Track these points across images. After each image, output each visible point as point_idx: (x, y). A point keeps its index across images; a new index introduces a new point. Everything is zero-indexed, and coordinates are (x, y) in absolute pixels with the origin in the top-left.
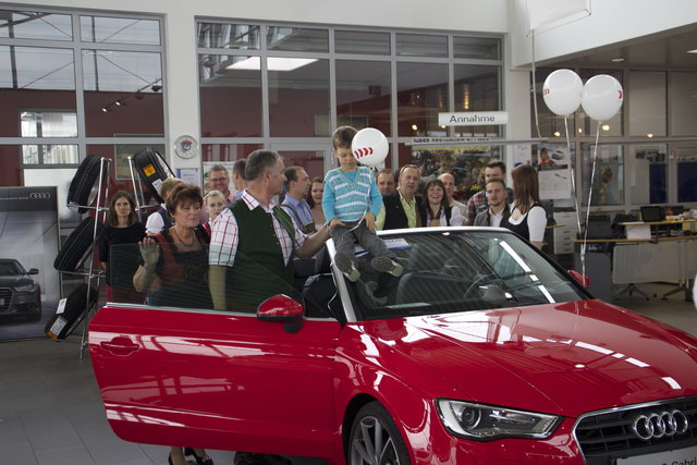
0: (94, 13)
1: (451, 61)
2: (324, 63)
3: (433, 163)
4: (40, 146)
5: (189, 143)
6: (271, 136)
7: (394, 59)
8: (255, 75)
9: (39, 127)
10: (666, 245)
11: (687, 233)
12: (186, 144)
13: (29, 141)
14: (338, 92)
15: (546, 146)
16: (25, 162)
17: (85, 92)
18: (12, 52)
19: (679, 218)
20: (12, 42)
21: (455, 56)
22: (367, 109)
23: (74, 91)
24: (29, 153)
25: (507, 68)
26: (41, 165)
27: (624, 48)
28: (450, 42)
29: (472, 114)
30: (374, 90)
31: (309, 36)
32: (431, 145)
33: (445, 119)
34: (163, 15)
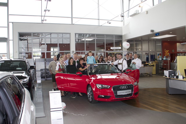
0: (62, 33)
1: (114, 39)
2: (94, 40)
3: (111, 55)
4: (54, 52)
6: (86, 50)
7: (105, 39)
8: (84, 41)
9: (54, 49)
10: (146, 67)
11: (149, 66)
12: (73, 52)
13: (52, 52)
14: (96, 43)
17: (59, 44)
18: (51, 39)
19: (148, 63)
21: (115, 38)
22: (101, 46)
23: (57, 44)
24: (52, 54)
25: (123, 40)
26: (54, 55)
27: (141, 37)
28: (114, 36)
29: (116, 47)
30: (104, 43)
31: (93, 35)
32: (111, 52)
33: (111, 48)
34: (70, 33)
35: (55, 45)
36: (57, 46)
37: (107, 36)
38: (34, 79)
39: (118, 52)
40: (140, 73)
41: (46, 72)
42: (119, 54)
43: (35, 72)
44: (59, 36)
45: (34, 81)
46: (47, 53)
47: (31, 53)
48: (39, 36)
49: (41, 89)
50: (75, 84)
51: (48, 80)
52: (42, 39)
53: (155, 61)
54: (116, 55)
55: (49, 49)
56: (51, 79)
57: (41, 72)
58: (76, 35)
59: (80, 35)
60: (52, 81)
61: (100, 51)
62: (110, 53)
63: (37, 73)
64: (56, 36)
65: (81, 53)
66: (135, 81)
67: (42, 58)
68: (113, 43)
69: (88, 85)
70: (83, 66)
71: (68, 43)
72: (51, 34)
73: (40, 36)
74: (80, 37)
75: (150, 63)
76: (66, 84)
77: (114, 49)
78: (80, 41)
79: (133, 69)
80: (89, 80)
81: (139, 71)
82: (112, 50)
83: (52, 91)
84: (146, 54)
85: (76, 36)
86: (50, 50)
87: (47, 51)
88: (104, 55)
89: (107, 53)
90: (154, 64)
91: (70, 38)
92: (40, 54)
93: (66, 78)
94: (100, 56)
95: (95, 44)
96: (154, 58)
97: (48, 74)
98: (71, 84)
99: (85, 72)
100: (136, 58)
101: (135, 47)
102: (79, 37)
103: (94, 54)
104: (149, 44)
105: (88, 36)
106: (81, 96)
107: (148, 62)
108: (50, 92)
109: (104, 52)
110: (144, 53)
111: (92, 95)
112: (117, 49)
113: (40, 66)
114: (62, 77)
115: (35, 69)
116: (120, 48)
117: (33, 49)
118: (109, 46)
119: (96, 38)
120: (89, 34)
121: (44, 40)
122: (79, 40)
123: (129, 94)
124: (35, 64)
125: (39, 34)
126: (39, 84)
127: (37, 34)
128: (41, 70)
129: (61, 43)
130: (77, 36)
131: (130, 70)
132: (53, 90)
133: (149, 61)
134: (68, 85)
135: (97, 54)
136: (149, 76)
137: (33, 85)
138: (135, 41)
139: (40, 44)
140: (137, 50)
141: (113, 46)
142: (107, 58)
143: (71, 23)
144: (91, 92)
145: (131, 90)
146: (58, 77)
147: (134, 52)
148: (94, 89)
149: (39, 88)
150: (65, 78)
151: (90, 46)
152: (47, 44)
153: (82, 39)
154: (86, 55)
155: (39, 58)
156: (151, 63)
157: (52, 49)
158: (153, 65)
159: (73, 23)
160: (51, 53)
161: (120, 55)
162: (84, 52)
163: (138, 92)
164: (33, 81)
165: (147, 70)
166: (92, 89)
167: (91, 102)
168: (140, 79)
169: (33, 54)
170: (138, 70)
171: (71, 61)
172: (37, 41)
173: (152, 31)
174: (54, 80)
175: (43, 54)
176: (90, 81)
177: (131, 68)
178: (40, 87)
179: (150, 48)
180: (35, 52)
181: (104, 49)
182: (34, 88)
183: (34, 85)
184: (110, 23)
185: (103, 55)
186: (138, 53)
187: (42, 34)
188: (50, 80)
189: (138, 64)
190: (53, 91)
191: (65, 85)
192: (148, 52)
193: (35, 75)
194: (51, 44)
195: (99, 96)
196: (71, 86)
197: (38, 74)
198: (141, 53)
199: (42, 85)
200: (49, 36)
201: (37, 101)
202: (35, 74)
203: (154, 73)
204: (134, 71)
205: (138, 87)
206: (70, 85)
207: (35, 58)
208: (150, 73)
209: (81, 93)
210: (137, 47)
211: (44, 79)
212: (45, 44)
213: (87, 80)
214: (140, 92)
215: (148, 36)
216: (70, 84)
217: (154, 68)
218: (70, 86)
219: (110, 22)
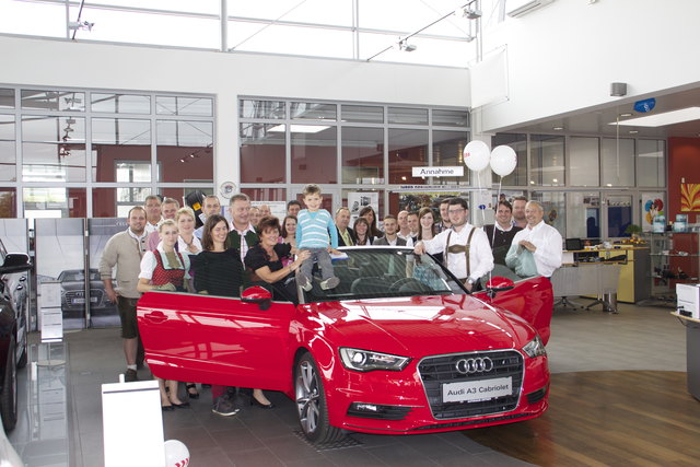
0: (177, 95)
1: (431, 128)
2: (332, 131)
3: (416, 204)
4: (131, 189)
5: (231, 187)
6: (292, 182)
7: (386, 126)
8: (282, 135)
9: (131, 174)
10: (585, 268)
11: (602, 259)
12: (229, 188)
13: (123, 185)
14: (343, 148)
15: (504, 193)
16: (119, 200)
17: (158, 147)
18: (117, 122)
19: (595, 248)
20: (117, 116)
21: (434, 124)
22: (366, 163)
23: (150, 146)
24: (121, 194)
25: (473, 133)
26: (132, 202)
27: (565, 119)
28: (430, 114)
29: (437, 168)
30: (381, 147)
31: (327, 108)
32: (415, 190)
33: (417, 172)
34: (215, 95)
35: (137, 154)
36: (148, 159)
37: (397, 109)
38: (24, 319)
39: (450, 189)
40: (557, 293)
41: (91, 286)
42: (454, 203)
43: (34, 288)
44: (160, 110)
45: (26, 333)
46: (96, 192)
47: (14, 189)
48: (56, 106)
49: (61, 373)
50: (237, 347)
51: (100, 327)
52: (71, 122)
53: (630, 235)
54: (437, 204)
55: (105, 171)
56: (116, 319)
57: (66, 288)
58: (242, 105)
59: (263, 103)
60: (119, 332)
61: (358, 186)
62: (410, 198)
63: (41, 289)
64: (142, 106)
65: (267, 193)
66: (531, 337)
67: (70, 216)
68: (425, 148)
69: (300, 352)
70: (274, 257)
71: (203, 142)
72: (117, 95)
73: (63, 105)
74: (263, 114)
75: (608, 247)
76: (192, 348)
77: (427, 178)
78: (262, 135)
79: (523, 277)
80: (304, 329)
81: (550, 286)
82: (419, 181)
83: (118, 381)
84: (586, 201)
85: (241, 110)
86: (112, 178)
87: (98, 180)
88: (381, 205)
89: (394, 196)
90: (623, 253)
91: (212, 120)
92: (60, 196)
93: (189, 315)
94: (361, 208)
95: (335, 148)
96: (624, 222)
97: (100, 295)
98: (215, 346)
99: (284, 289)
100: (535, 224)
101: (532, 167)
102: (258, 117)
103: (330, 200)
104: (604, 151)
105: (301, 109)
106: (267, 406)
107: (598, 242)
108: (105, 387)
109: (381, 192)
110: (577, 198)
111: (317, 404)
112: (441, 179)
113: (61, 256)
114: (171, 314)
115: (33, 270)
116: (458, 171)
117: (26, 172)
118: (406, 163)
119: (340, 123)
120: (309, 103)
121: (79, 125)
122: (256, 127)
123: (502, 400)
124: (32, 245)
125: (58, 96)
126: (55, 348)
127: (44, 95)
128: (67, 276)
129: (171, 142)
130: (249, 110)
131: (507, 280)
132: (122, 377)
133: (602, 238)
134: (198, 353)
135: (345, 201)
136: (600, 308)
137: (19, 354)
138: (532, 139)
139: (60, 145)
140: (540, 180)
141: (423, 162)
142: (396, 218)
143: (219, 47)
144: (313, 386)
145: (508, 381)
146: (149, 311)
147: (525, 192)
148: (331, 371)
149: (51, 368)
150: (187, 319)
151: (314, 161)
152: (96, 147)
153: (275, 125)
154: (292, 203)
155: (57, 214)
156: (609, 245)
157: (122, 173)
158: (622, 259)
159: (229, 46)
160: (119, 191)
161: (458, 206)
162: (284, 190)
163: (544, 389)
164: (20, 333)
165: (589, 281)
166: (317, 372)
167: (312, 438)
168: (556, 327)
169: (24, 195)
170: (545, 283)
171: (215, 232)
172: (45, 128)
173: (620, 89)
174: (131, 327)
175: (76, 195)
176: (309, 335)
177: (513, 270)
178: (54, 362)
179: (605, 171)
180: (33, 186)
181: (381, 176)
182: (22, 365)
183: (24, 356)
184: (409, 49)
185: (375, 206)
186: (546, 198)
187: (70, 96)
188: (109, 326)
189: (545, 251)
190: (122, 384)
191: (186, 351)
192: (596, 195)
193: (35, 301)
194: (117, 146)
195: (352, 406)
196: (217, 359)
197: (50, 296)
198: (562, 199)
199: (69, 352)
200: (109, 106)
201: (36, 435)
202: (32, 296)
203: (627, 293)
204: (528, 285)
205: (543, 365)
206: (209, 351)
207: (31, 215)
208: (606, 296)
209: (266, 393)
210: (544, 169)
211: (78, 324)
212: (89, 147)
213: (295, 327)
214: (554, 391)
215: (601, 114)
216: (209, 347)
217: (628, 270)
218: (210, 358)
219: (410, 43)
